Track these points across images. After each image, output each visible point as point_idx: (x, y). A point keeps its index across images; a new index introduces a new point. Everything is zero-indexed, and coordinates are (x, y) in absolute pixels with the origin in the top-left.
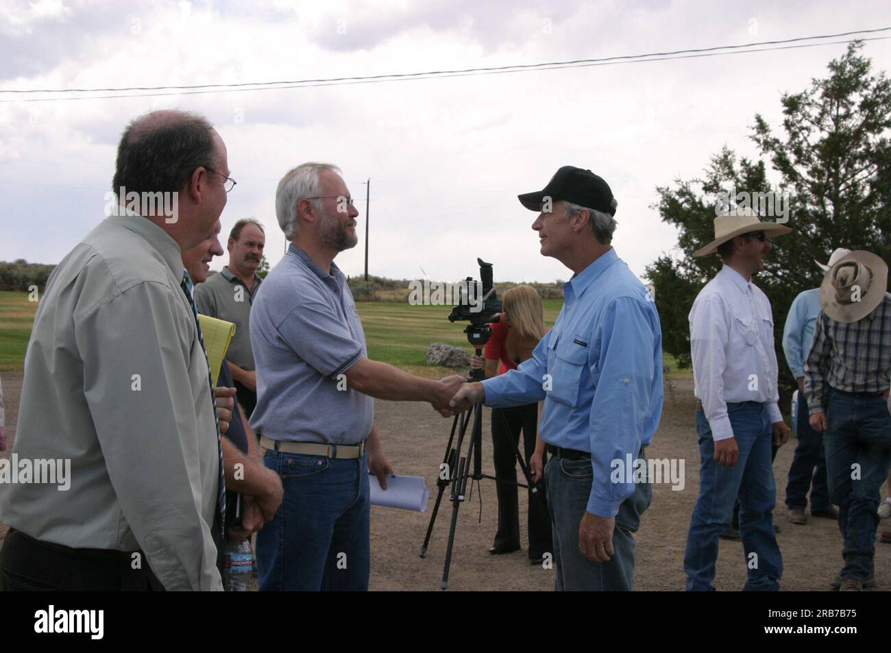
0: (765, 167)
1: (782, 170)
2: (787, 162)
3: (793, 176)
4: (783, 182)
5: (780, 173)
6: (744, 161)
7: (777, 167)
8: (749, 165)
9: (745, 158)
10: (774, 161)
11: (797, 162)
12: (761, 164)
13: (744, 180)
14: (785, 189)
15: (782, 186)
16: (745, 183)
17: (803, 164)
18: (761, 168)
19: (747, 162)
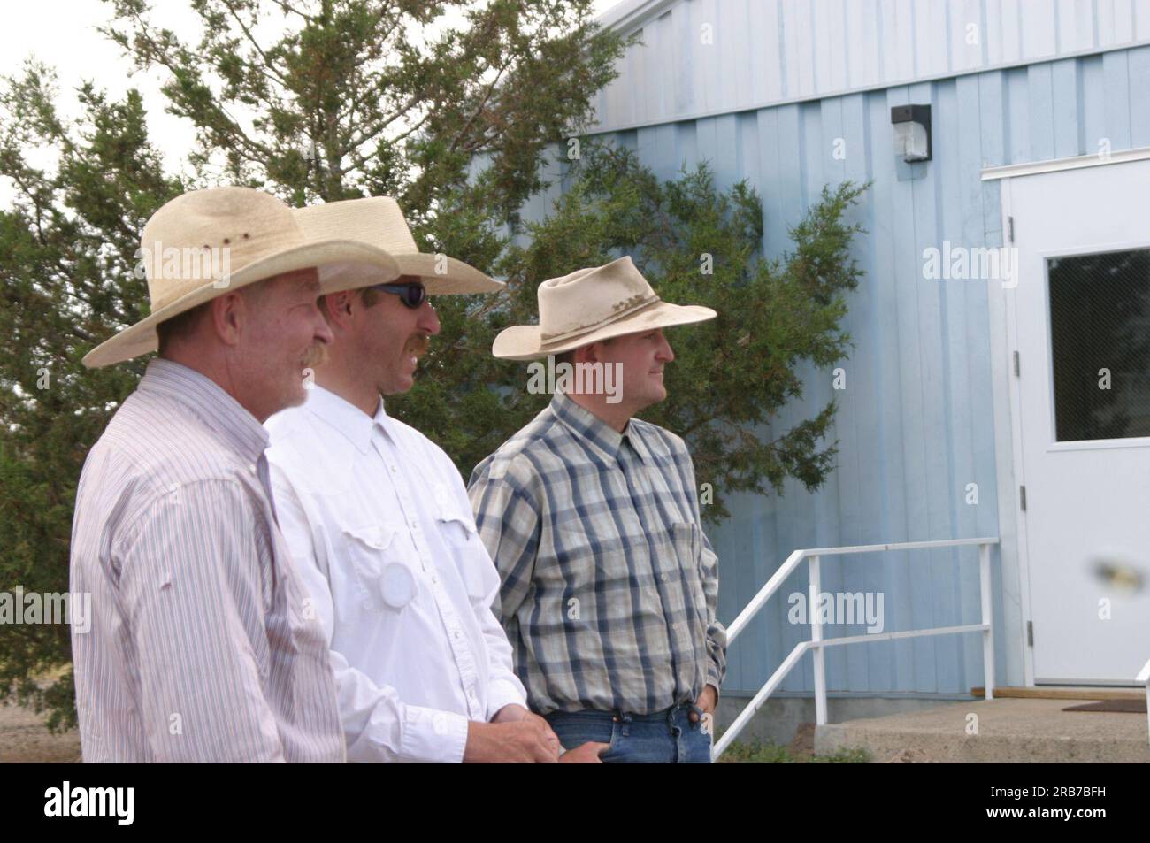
0: (145, 105)
1: (192, 115)
2: (205, 94)
3: (224, 132)
4: (200, 150)
5: (189, 122)
6: (88, 88)
7: (176, 106)
8: (101, 99)
9: (88, 82)
10: (169, 92)
11: (231, 95)
12: (134, 97)
13: (89, 145)
14: (205, 167)
15: (198, 160)
16: (90, 152)
17: (247, 100)
18: (133, 109)
19: (96, 92)
